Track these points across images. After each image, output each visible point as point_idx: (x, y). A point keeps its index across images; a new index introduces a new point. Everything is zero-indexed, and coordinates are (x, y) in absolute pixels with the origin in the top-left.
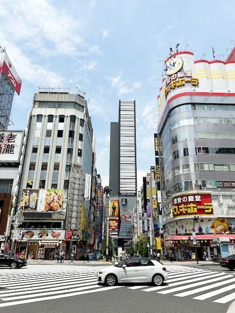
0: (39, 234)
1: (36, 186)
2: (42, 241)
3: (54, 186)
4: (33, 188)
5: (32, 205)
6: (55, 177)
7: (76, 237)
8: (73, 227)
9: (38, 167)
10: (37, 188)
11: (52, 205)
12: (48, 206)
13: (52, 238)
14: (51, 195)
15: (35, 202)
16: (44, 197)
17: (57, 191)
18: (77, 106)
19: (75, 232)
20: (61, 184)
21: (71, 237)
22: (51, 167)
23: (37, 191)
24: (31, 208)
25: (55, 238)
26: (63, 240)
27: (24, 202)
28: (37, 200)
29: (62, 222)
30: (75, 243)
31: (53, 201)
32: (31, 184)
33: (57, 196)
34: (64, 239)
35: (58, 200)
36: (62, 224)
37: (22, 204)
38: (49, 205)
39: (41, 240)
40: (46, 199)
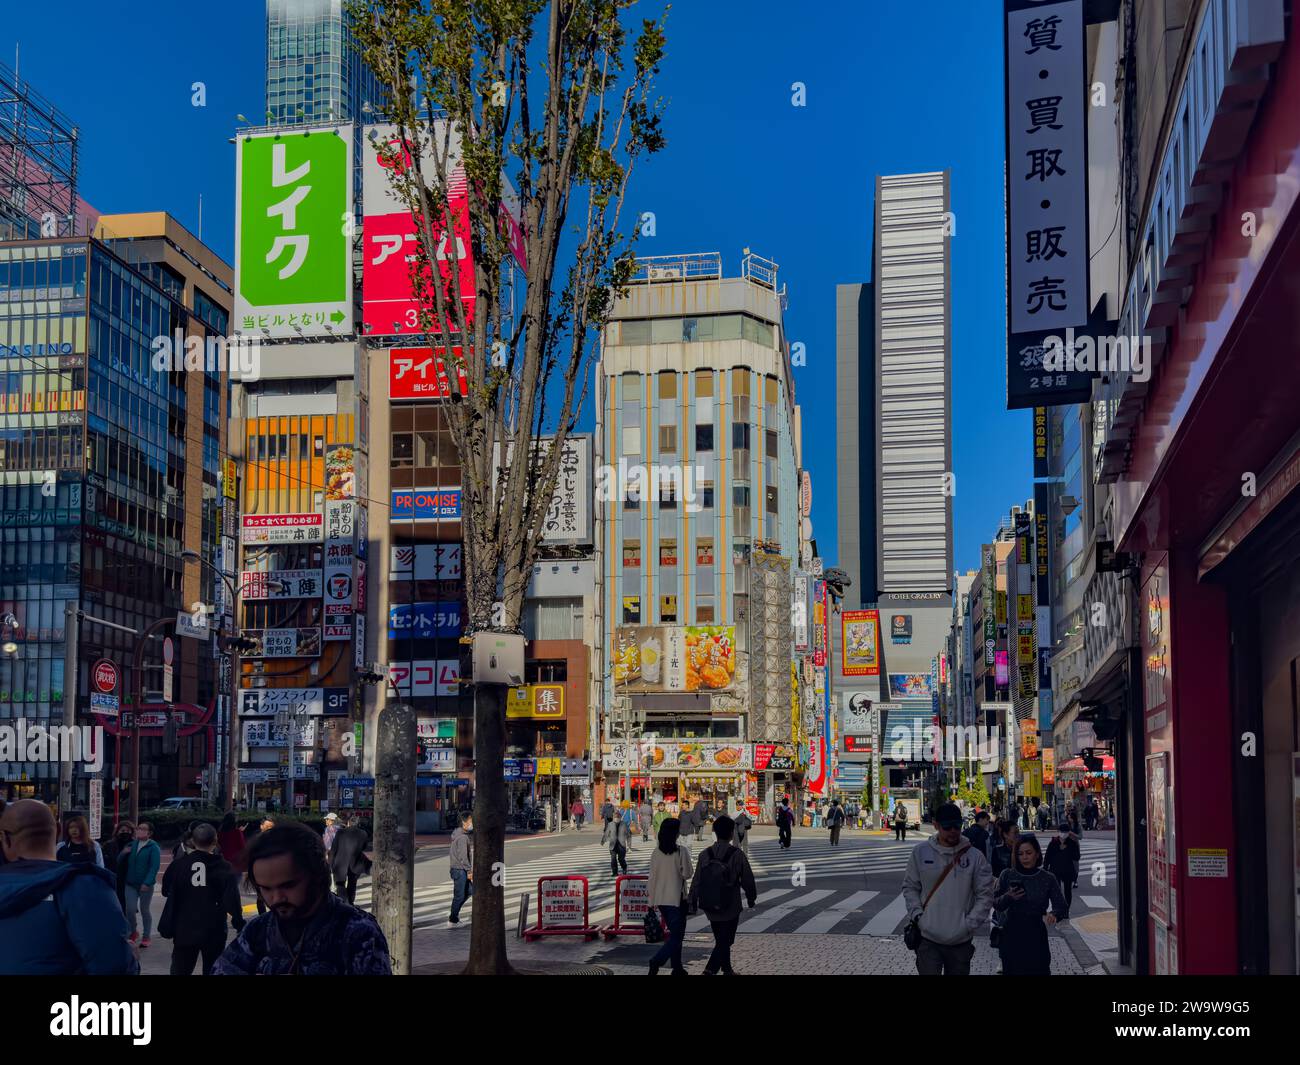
0: (679, 754)
1: (650, 616)
2: (690, 775)
3: (705, 614)
4: (644, 623)
5: (649, 672)
6: (705, 584)
7: (782, 761)
8: (771, 733)
9: (649, 555)
10: (656, 621)
11: (706, 672)
12: (696, 674)
13: (716, 766)
14: (703, 644)
15: (658, 663)
16: (681, 648)
17: (715, 631)
18: (751, 324)
19: (780, 747)
20: (725, 610)
21: (770, 762)
22: (686, 554)
23: (658, 633)
24: (647, 682)
25: (726, 766)
26: (748, 772)
27: (625, 666)
28: (662, 659)
29: (741, 719)
30: (779, 777)
31: (708, 660)
32: (634, 610)
33: (717, 646)
34: (750, 767)
35: (724, 658)
36: (741, 726)
37: (622, 671)
38: (698, 671)
39: (686, 772)
40: (689, 655)
